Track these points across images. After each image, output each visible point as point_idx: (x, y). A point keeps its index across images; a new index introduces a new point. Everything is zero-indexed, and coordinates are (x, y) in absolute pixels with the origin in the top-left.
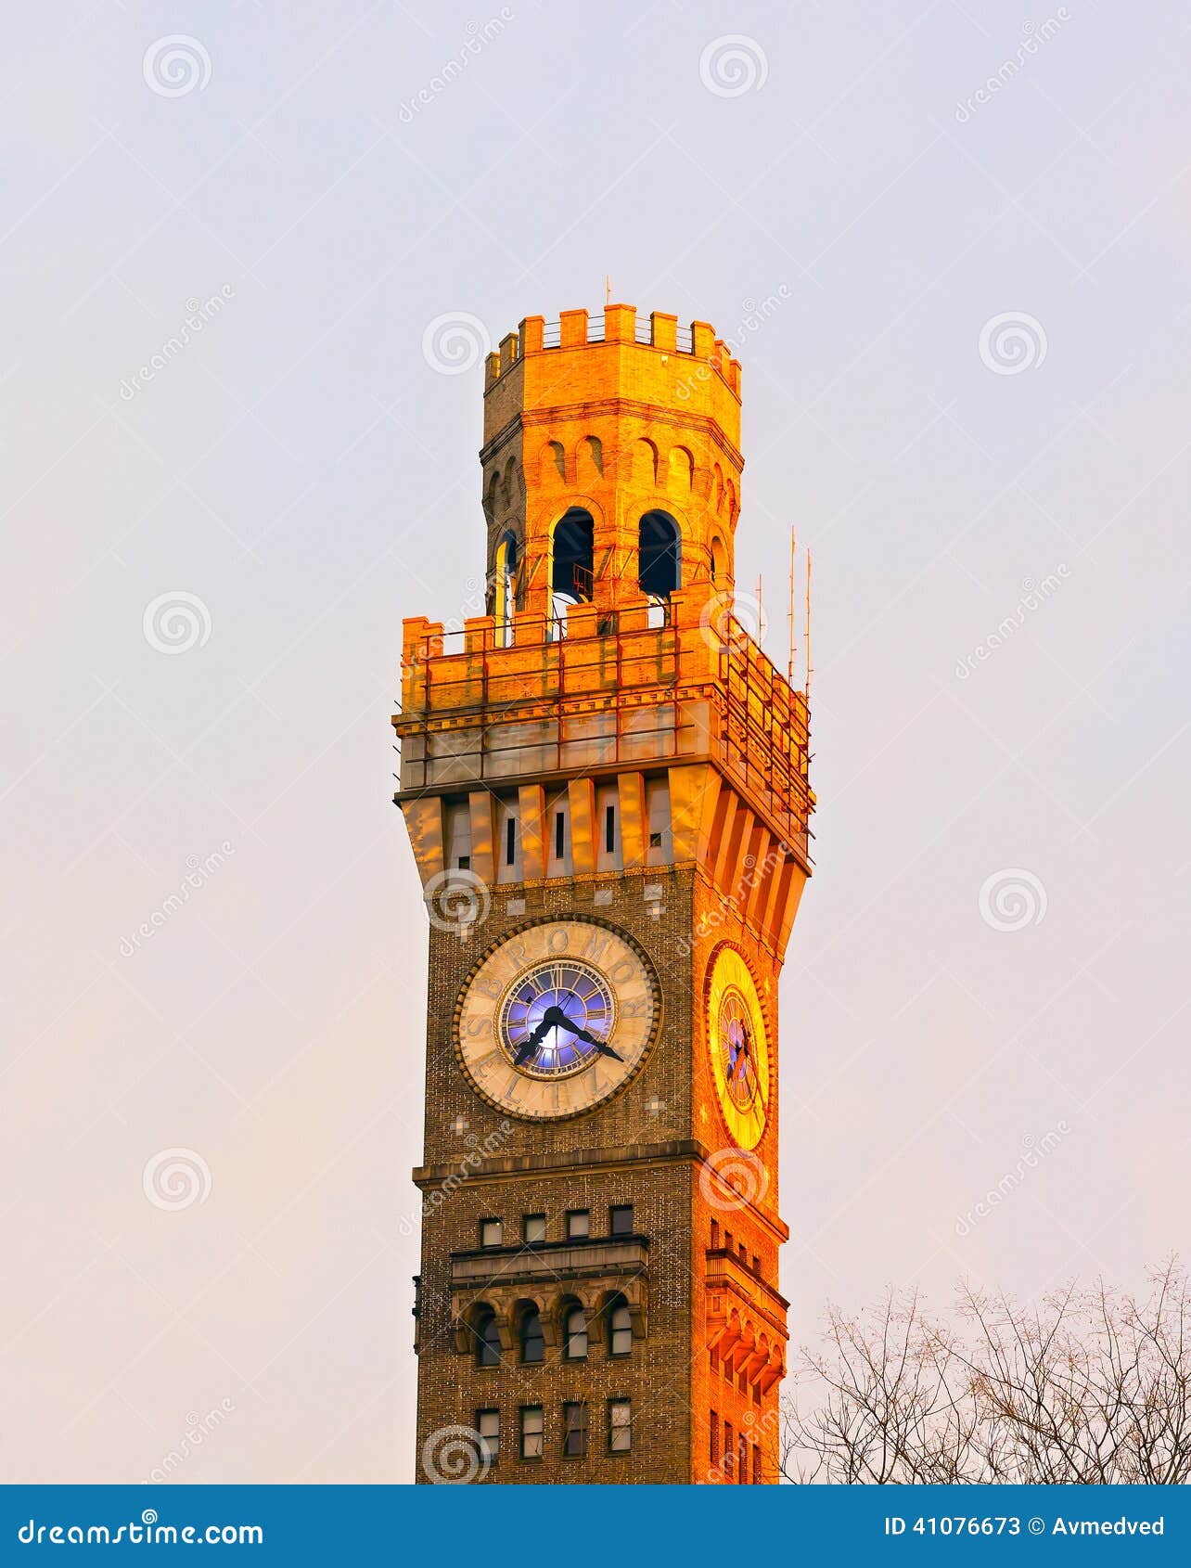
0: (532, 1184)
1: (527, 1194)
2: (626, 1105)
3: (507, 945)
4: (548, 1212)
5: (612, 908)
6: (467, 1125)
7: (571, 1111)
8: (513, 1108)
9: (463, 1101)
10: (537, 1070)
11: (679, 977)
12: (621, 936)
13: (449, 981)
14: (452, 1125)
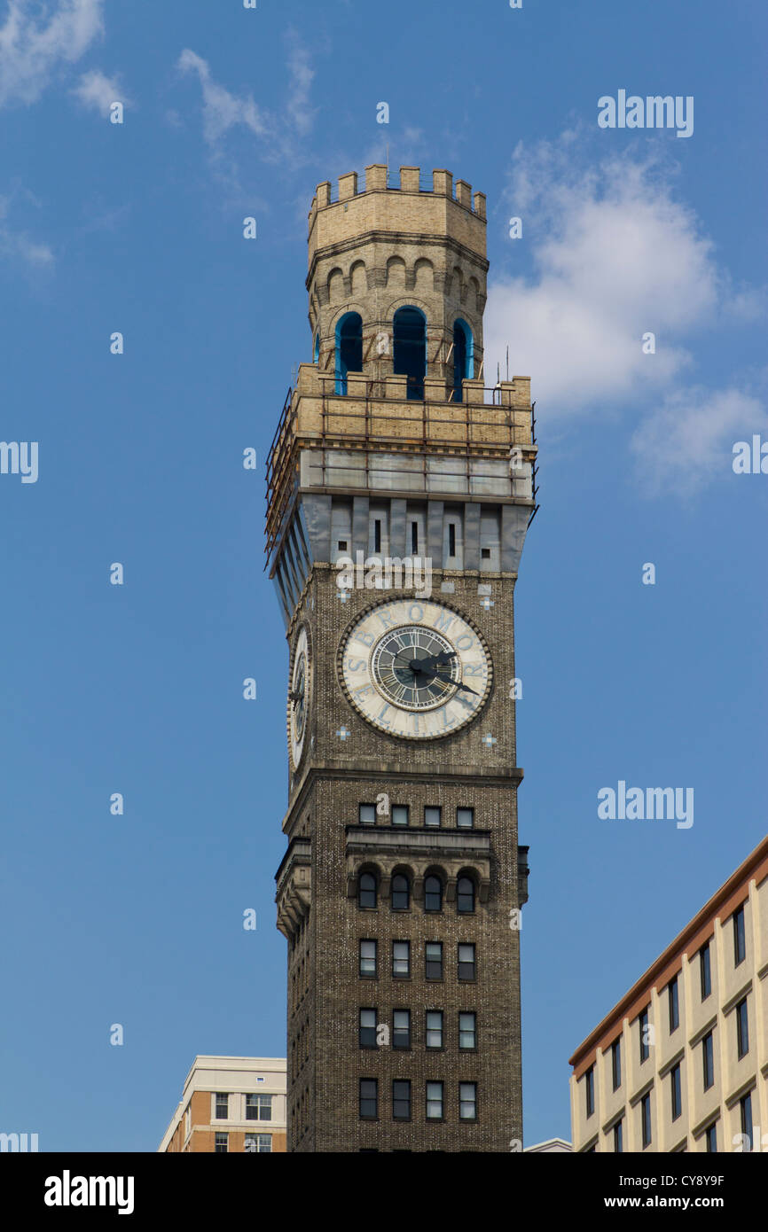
0: (399, 783)
1: (396, 789)
2: (469, 737)
3: (379, 610)
4: (411, 805)
5: (455, 596)
6: (349, 734)
7: (428, 735)
8: (384, 727)
9: (345, 716)
10: (401, 702)
11: (504, 652)
12: (463, 617)
13: (332, 628)
14: (337, 732)
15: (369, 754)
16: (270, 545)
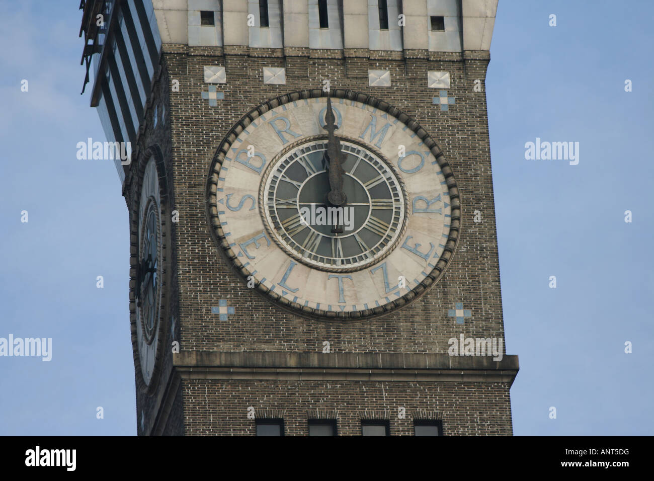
0: (317, 385)
1: (313, 396)
2: (426, 309)
3: (268, 115)
4: (339, 418)
5: (390, 91)
6: (232, 311)
7: (360, 308)
8: (289, 297)
9: (225, 283)
10: (315, 258)
11: (476, 175)
12: (407, 123)
13: (198, 146)
14: (214, 309)
15: (267, 342)
16: (88, 51)
